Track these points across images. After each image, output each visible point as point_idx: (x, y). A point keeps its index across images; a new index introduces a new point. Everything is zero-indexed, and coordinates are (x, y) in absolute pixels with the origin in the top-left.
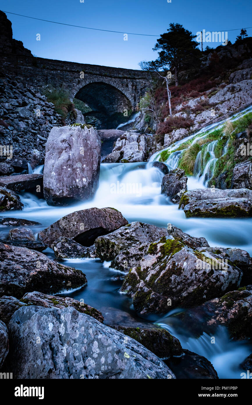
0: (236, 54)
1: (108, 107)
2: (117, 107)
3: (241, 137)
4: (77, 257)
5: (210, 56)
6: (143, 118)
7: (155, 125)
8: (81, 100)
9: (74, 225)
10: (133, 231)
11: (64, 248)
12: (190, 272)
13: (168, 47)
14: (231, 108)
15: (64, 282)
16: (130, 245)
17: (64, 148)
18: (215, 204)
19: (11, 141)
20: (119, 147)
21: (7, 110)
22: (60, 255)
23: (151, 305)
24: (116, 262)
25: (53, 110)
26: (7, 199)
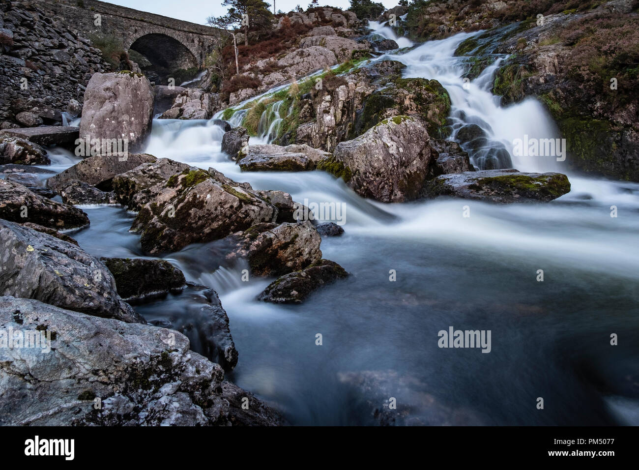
0: (307, 21)
1: (171, 62)
2: (181, 63)
3: (306, 98)
4: (92, 203)
5: (281, 20)
6: (210, 77)
7: (222, 85)
8: (139, 51)
9: (96, 171)
10: (158, 168)
11: (75, 193)
12: (215, 205)
13: (239, 4)
14: (299, 71)
15: (52, 220)
16: (154, 184)
17: (107, 97)
18: (271, 158)
19: (41, 87)
20: (180, 103)
21: (37, 50)
22: (69, 202)
23: (163, 242)
24: (134, 202)
25: (100, 58)
26: (27, 152)
